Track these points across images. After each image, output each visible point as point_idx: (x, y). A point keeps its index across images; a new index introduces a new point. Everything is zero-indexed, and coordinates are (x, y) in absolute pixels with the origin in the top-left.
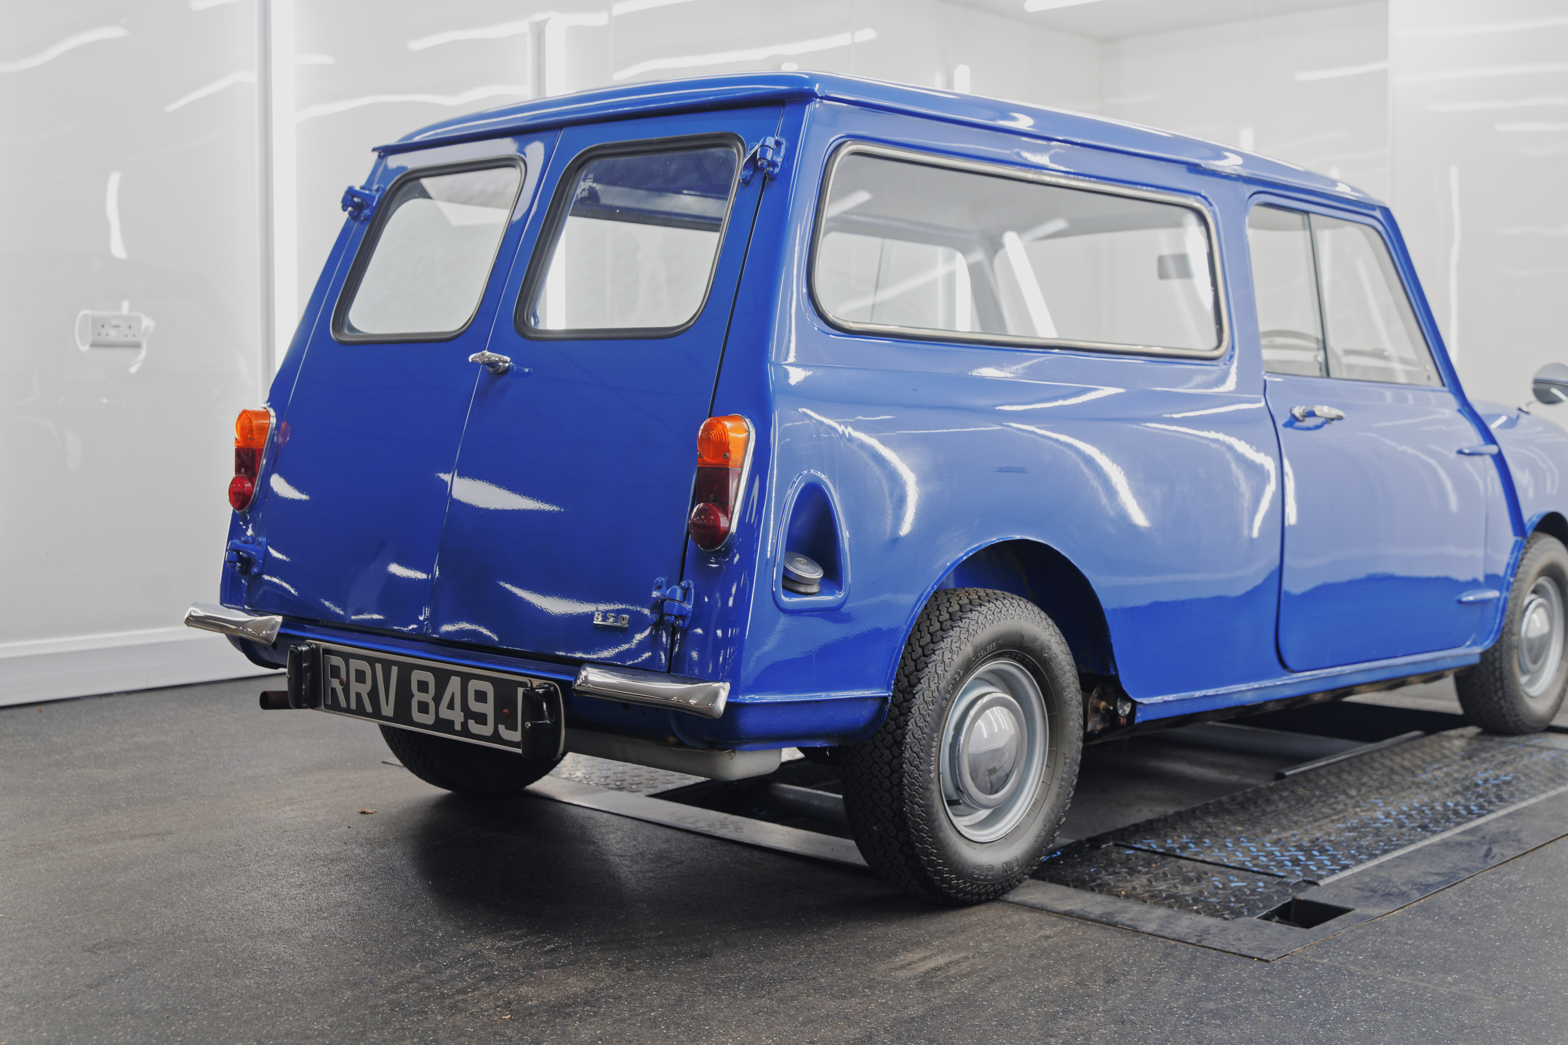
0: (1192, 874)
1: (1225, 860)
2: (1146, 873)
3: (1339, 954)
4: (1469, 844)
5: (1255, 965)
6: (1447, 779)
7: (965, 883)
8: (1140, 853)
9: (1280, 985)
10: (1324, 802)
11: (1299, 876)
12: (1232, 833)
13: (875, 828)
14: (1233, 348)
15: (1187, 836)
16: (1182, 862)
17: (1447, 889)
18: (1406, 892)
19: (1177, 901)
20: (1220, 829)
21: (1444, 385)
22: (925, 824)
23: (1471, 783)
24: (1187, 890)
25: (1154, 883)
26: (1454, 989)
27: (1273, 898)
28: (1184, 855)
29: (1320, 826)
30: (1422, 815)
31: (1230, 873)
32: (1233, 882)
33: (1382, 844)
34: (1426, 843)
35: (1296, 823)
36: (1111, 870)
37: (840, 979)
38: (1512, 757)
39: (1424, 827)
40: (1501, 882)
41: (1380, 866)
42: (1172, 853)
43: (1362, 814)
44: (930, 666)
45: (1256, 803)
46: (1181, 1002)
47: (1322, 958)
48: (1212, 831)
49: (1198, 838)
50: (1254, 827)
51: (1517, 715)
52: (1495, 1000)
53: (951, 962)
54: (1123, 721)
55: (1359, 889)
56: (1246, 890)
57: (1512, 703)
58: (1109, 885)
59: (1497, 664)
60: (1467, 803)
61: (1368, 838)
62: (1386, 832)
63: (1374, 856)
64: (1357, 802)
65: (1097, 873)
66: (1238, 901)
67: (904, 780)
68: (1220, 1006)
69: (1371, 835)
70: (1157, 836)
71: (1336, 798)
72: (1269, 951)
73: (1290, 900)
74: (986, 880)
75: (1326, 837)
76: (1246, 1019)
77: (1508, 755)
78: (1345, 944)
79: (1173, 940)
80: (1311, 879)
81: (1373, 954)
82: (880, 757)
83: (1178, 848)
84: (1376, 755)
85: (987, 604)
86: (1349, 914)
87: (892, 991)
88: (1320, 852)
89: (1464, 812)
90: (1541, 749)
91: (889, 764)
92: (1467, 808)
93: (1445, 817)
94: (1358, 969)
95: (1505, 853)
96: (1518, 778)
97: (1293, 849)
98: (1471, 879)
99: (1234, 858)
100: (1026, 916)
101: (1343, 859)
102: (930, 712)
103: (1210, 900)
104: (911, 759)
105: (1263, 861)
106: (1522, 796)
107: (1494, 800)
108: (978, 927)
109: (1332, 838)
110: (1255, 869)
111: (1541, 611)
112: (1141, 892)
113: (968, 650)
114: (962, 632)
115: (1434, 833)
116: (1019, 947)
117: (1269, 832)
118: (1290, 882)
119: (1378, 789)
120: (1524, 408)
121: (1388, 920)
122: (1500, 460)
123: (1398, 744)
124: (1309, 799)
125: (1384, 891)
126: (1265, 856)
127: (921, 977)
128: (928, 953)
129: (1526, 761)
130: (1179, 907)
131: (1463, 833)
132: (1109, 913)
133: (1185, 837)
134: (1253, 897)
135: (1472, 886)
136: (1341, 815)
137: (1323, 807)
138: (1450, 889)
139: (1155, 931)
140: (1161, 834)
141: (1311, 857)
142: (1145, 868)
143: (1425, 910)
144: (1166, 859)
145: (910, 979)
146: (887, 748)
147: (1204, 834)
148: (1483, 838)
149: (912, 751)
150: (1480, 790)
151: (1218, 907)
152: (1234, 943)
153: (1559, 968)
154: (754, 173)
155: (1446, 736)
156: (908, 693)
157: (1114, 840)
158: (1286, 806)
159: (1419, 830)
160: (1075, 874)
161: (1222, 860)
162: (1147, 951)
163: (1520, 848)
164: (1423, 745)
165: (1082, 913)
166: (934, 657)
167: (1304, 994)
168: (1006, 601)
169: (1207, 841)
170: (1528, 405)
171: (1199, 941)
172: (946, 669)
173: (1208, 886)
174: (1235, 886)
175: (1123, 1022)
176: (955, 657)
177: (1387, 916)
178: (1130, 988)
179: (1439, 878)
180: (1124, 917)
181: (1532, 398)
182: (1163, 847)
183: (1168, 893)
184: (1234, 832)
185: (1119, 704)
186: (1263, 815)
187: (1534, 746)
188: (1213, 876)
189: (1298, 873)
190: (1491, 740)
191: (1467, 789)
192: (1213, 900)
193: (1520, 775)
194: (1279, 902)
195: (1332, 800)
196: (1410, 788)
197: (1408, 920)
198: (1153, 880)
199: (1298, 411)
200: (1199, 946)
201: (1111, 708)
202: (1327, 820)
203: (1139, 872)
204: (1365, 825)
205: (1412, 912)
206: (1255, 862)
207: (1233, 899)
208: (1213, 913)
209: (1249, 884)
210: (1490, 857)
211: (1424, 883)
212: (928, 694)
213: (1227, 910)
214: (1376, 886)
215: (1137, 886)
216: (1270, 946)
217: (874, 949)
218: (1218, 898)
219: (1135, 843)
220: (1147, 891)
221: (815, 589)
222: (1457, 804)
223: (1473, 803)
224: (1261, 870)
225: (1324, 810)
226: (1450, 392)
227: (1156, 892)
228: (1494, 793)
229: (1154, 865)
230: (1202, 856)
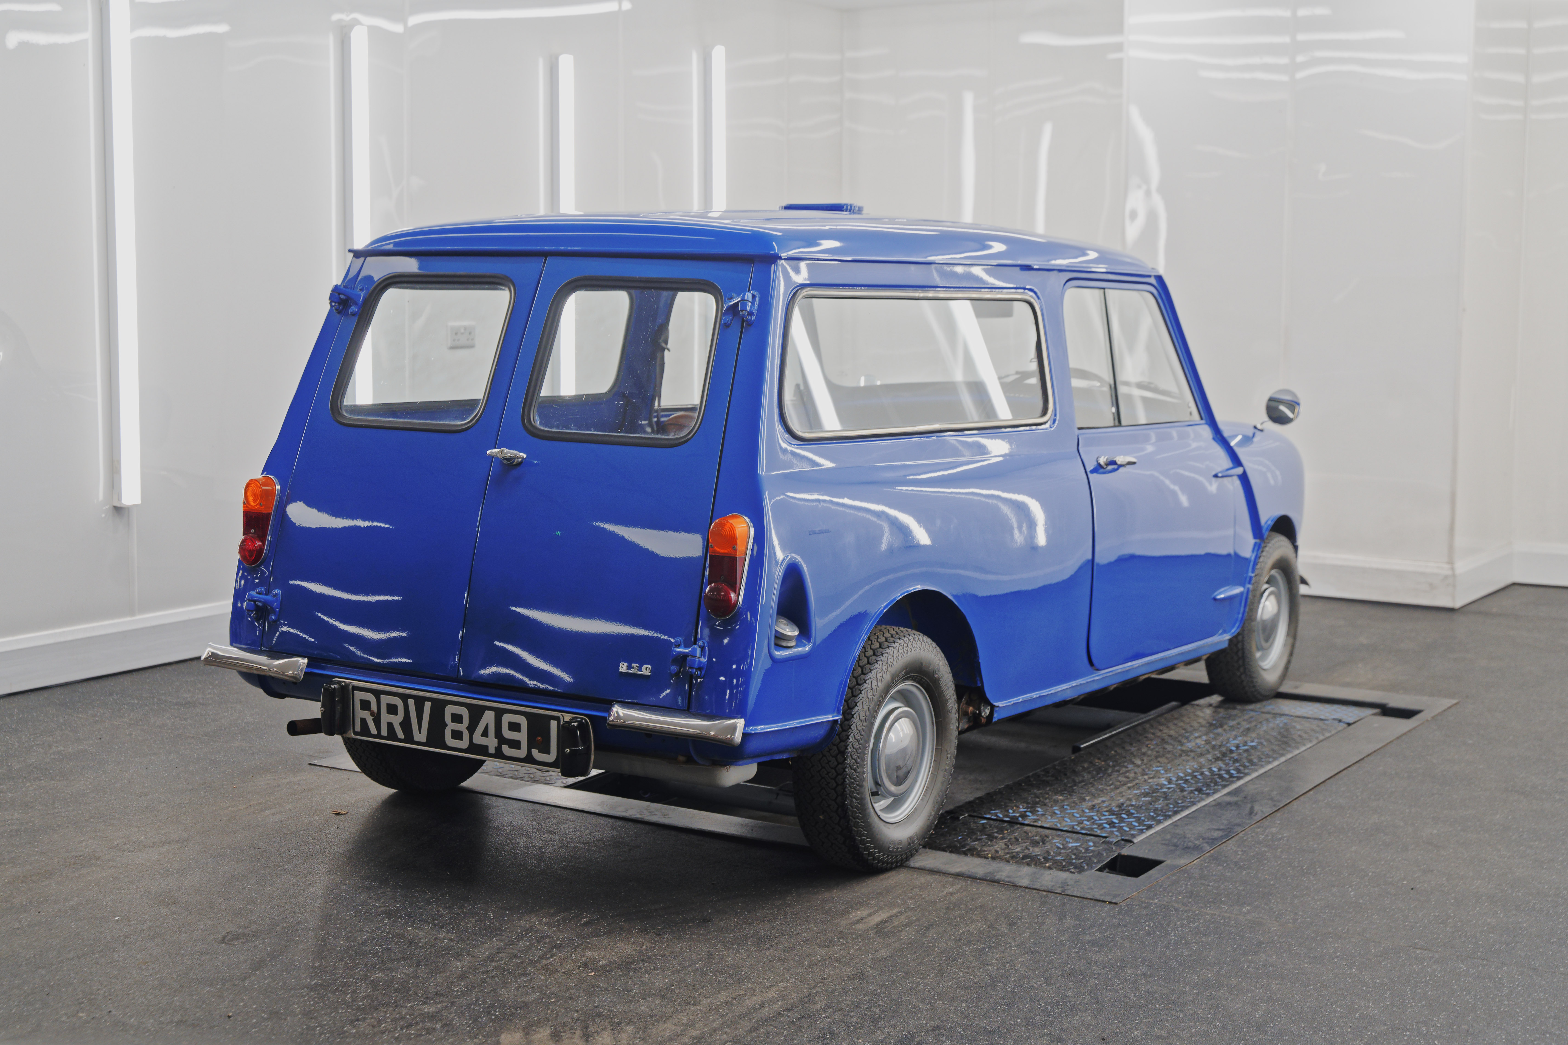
0: (1037, 838)
1: (1059, 825)
2: (1002, 838)
3: (1164, 896)
4: (1236, 803)
5: (1108, 907)
6: (1207, 747)
7: (883, 855)
8: (992, 822)
9: (1130, 920)
10: (1118, 771)
11: (1117, 836)
12: (1056, 801)
13: (821, 817)
14: (1055, 415)
15: (1023, 806)
16: (1026, 828)
17: (1228, 842)
18: (1200, 845)
19: (1032, 860)
20: (1046, 799)
21: (1202, 419)
22: (860, 813)
23: (1226, 750)
24: (1037, 851)
25: (1010, 846)
26: (1249, 917)
27: (1102, 854)
28: (1026, 822)
29: (1121, 793)
30: (1196, 779)
31: (1065, 836)
32: (1070, 843)
33: (1172, 806)
34: (1203, 803)
35: (1102, 790)
36: (974, 837)
37: (818, 933)
38: (1254, 724)
39: (1200, 790)
40: (1265, 834)
41: (1175, 824)
42: (1016, 821)
43: (1150, 781)
44: (863, 692)
45: (1066, 775)
46: (1066, 936)
47: (1153, 899)
48: (1040, 801)
49: (1032, 807)
50: (1071, 795)
51: (1254, 686)
52: (1277, 924)
53: (891, 916)
54: (983, 721)
55: (1165, 844)
56: (1081, 849)
57: (1251, 677)
58: (977, 849)
59: (1240, 645)
60: (1227, 768)
61: (1160, 802)
62: (1172, 796)
63: (1168, 817)
64: (1144, 770)
65: (964, 839)
66: (1077, 858)
67: (847, 780)
68: (1094, 938)
69: (1162, 799)
70: (999, 807)
71: (1126, 767)
72: (1115, 896)
73: (1117, 854)
74: (897, 852)
75: (1128, 802)
76: (1115, 946)
77: (1250, 722)
78: (1166, 888)
79: (1044, 891)
80: (1127, 838)
81: (1188, 894)
82: (828, 763)
83: (1019, 816)
84: (1147, 726)
85: (898, 641)
86: (1162, 865)
87: (860, 940)
88: (1127, 815)
89: (1227, 776)
90: (1276, 715)
91: (835, 768)
92: (1228, 772)
93: (1213, 781)
94: (1180, 906)
95: (1264, 810)
96: (1262, 743)
97: (1106, 814)
98: (1243, 833)
99: (1065, 824)
100: (930, 878)
101: (1146, 820)
102: (864, 728)
103: (1056, 858)
104: (851, 764)
105: (1087, 825)
106: (1267, 759)
107: (1247, 764)
108: (897, 888)
109: (1134, 803)
110: (1084, 832)
111: (1272, 598)
112: (1003, 854)
113: (888, 677)
114: (884, 664)
115: (1208, 795)
116: (935, 902)
117: (1084, 800)
118: (1112, 842)
119: (1156, 757)
120: (1259, 426)
121: (1191, 868)
122: (1244, 479)
123: (1161, 715)
124: (1106, 770)
125: (1183, 845)
126: (1088, 821)
127: (875, 928)
128: (872, 911)
129: (1265, 728)
130: (1035, 864)
131: (1229, 794)
132: (990, 873)
133: (1021, 807)
134: (1088, 855)
135: (1245, 838)
136: (1134, 783)
137: (1119, 776)
138: (1230, 842)
139: (1029, 884)
140: (1002, 805)
141: (1122, 820)
142: (1000, 834)
143: (1215, 858)
144: (1014, 827)
145: (868, 930)
146: (833, 757)
147: (1035, 804)
148: (1245, 797)
149: (852, 758)
150: (1235, 755)
151: (1064, 864)
152: (1088, 891)
153: (1316, 898)
154: (733, 318)
155: (1198, 705)
156: (848, 714)
157: (968, 812)
158: (1090, 776)
159: (1196, 793)
160: (948, 842)
161: (1056, 825)
162: (1028, 901)
163: (1275, 806)
164: (1182, 715)
165: (970, 873)
166: (865, 685)
167: (1149, 926)
168: (910, 637)
169: (1039, 809)
170: (1262, 424)
171: (1063, 891)
172: (874, 694)
173: (1052, 847)
174: (1073, 846)
175: (1032, 953)
176: (879, 684)
177: (1190, 865)
178: (1027, 928)
179: (1220, 833)
180: (1001, 875)
181: (1265, 417)
182: (1008, 816)
183: (1024, 854)
184: (1058, 801)
185: (982, 708)
186: (1075, 785)
187: (1269, 713)
188: (1053, 839)
189: (1117, 833)
190: (1235, 708)
191: (1224, 755)
192: (1059, 858)
193: (1262, 741)
194: (1108, 858)
195: (1124, 769)
196: (1181, 756)
197: (1206, 867)
198: (1009, 844)
199: (1102, 461)
200: (1064, 895)
201: (978, 712)
202: (1125, 788)
203: (996, 838)
204: (1155, 791)
205: (1207, 861)
206: (1081, 826)
207: (1073, 857)
208: (1062, 868)
209: (1082, 845)
210: (1253, 814)
211: (1210, 837)
212: (862, 714)
213: (1072, 866)
214: (1177, 842)
215: (998, 849)
216: (1115, 892)
217: (830, 909)
218: (1063, 857)
219: (985, 814)
220: (1008, 853)
221: (793, 643)
222: (1220, 769)
223: (1231, 768)
224: (1088, 833)
225: (1120, 778)
226: (1206, 424)
227: (1014, 854)
228: (1246, 758)
229: (1006, 832)
230: (1040, 822)
